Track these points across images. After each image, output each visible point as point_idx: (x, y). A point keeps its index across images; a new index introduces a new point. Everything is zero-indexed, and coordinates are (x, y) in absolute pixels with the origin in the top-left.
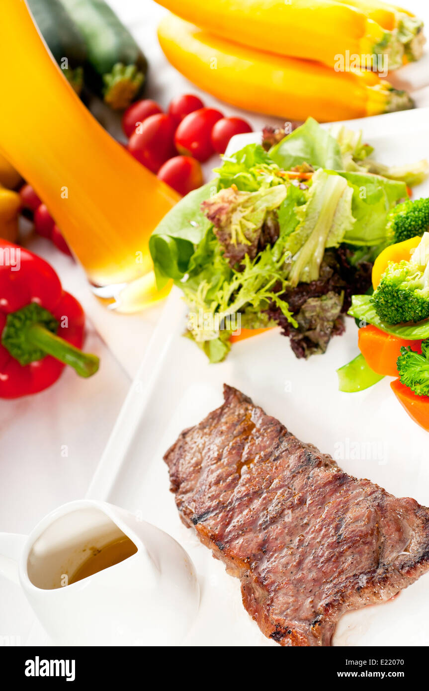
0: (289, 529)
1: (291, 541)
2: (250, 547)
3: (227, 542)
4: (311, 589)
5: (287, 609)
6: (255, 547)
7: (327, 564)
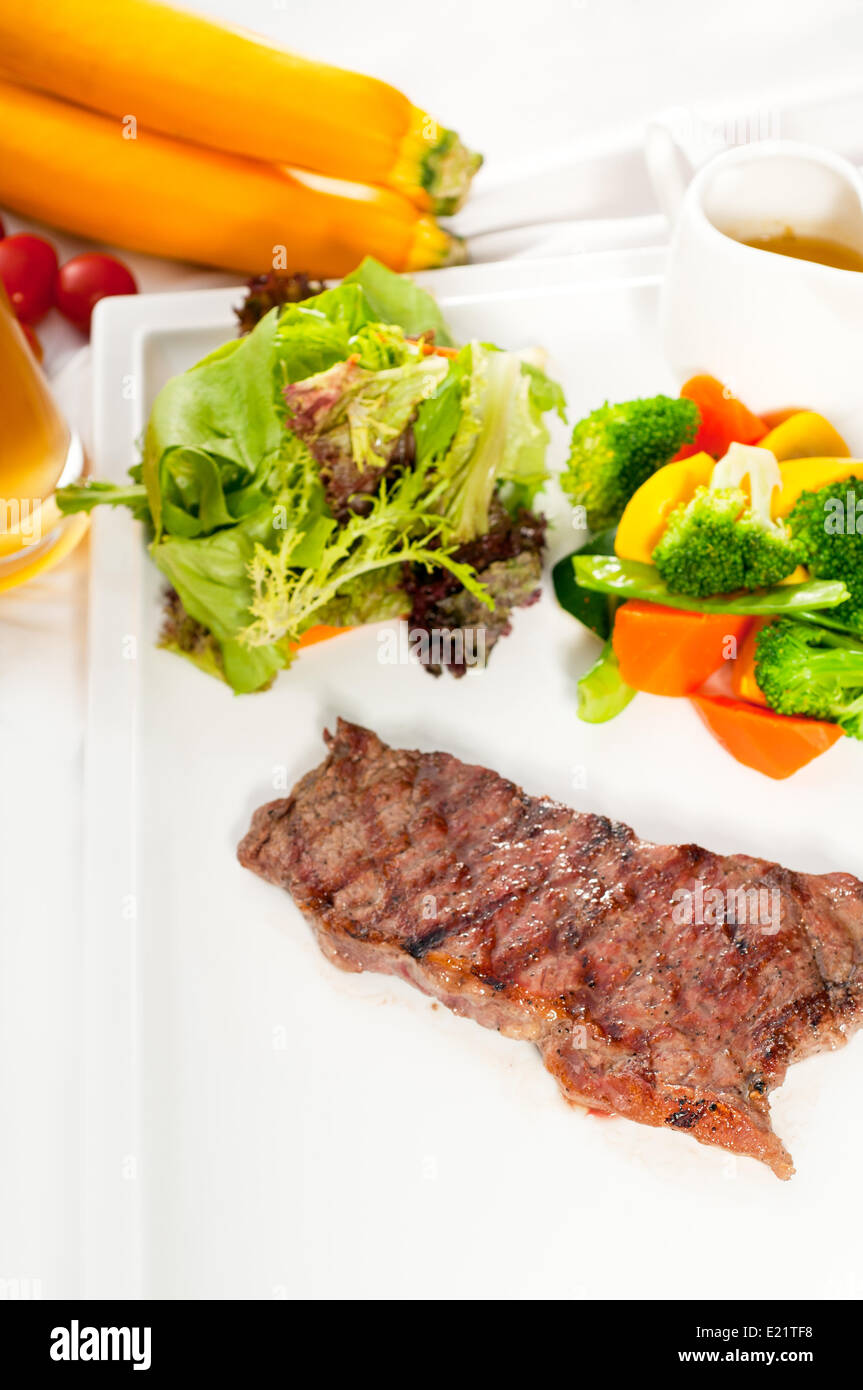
0: (629, 943)
1: (640, 961)
2: (561, 979)
3: (508, 977)
4: (717, 1035)
5: (688, 1073)
6: (571, 978)
7: (736, 991)
